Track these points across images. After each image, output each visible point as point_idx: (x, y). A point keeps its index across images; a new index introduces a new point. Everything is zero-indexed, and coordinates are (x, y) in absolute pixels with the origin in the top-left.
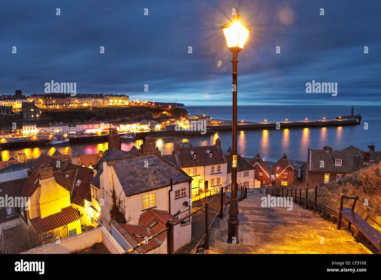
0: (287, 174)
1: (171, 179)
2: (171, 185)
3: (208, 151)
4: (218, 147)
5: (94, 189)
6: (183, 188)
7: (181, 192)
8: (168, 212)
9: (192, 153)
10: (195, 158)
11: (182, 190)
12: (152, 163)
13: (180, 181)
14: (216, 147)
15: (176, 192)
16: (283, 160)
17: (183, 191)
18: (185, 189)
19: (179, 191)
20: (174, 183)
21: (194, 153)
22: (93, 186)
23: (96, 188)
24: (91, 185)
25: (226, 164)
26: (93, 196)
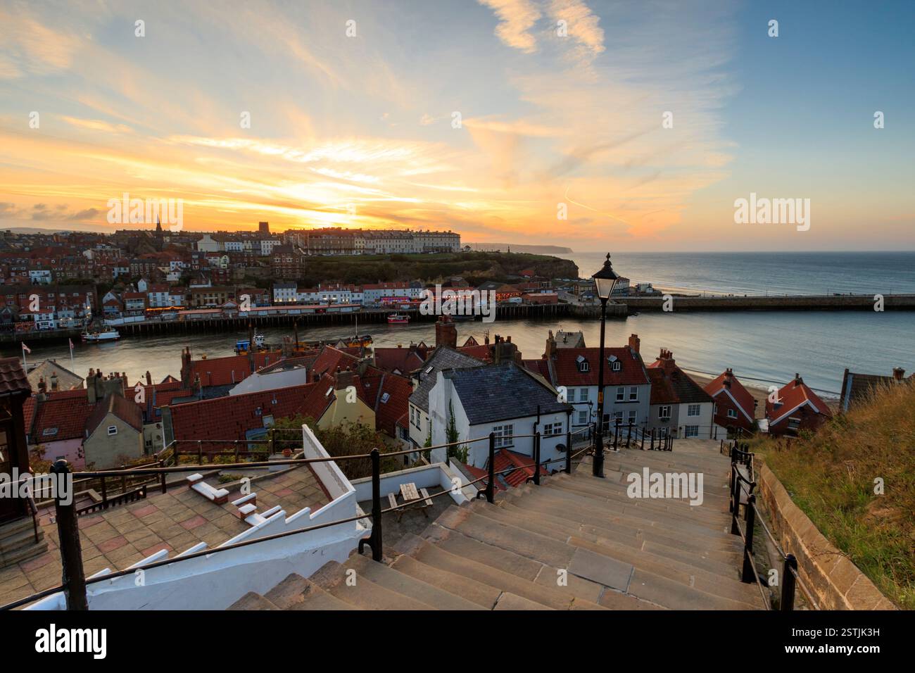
0: (799, 420)
1: (539, 407)
2: (538, 415)
3: (613, 358)
4: (633, 351)
5: (415, 411)
6: (557, 422)
7: (554, 428)
8: (532, 457)
9: (581, 359)
10: (586, 369)
11: (556, 425)
12: (510, 377)
13: (552, 410)
14: (629, 351)
15: (546, 427)
16: (794, 388)
17: (558, 427)
18: (560, 424)
19: (550, 426)
20: (544, 412)
21: (584, 359)
22: (413, 405)
23: (419, 409)
24: (410, 403)
25: (650, 386)
26: (411, 422)
